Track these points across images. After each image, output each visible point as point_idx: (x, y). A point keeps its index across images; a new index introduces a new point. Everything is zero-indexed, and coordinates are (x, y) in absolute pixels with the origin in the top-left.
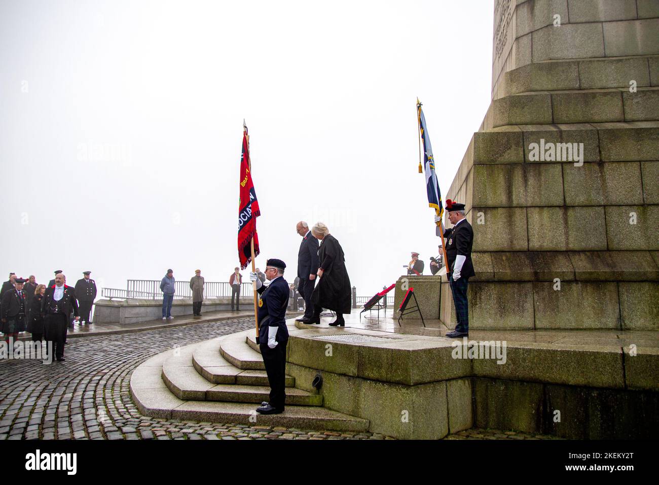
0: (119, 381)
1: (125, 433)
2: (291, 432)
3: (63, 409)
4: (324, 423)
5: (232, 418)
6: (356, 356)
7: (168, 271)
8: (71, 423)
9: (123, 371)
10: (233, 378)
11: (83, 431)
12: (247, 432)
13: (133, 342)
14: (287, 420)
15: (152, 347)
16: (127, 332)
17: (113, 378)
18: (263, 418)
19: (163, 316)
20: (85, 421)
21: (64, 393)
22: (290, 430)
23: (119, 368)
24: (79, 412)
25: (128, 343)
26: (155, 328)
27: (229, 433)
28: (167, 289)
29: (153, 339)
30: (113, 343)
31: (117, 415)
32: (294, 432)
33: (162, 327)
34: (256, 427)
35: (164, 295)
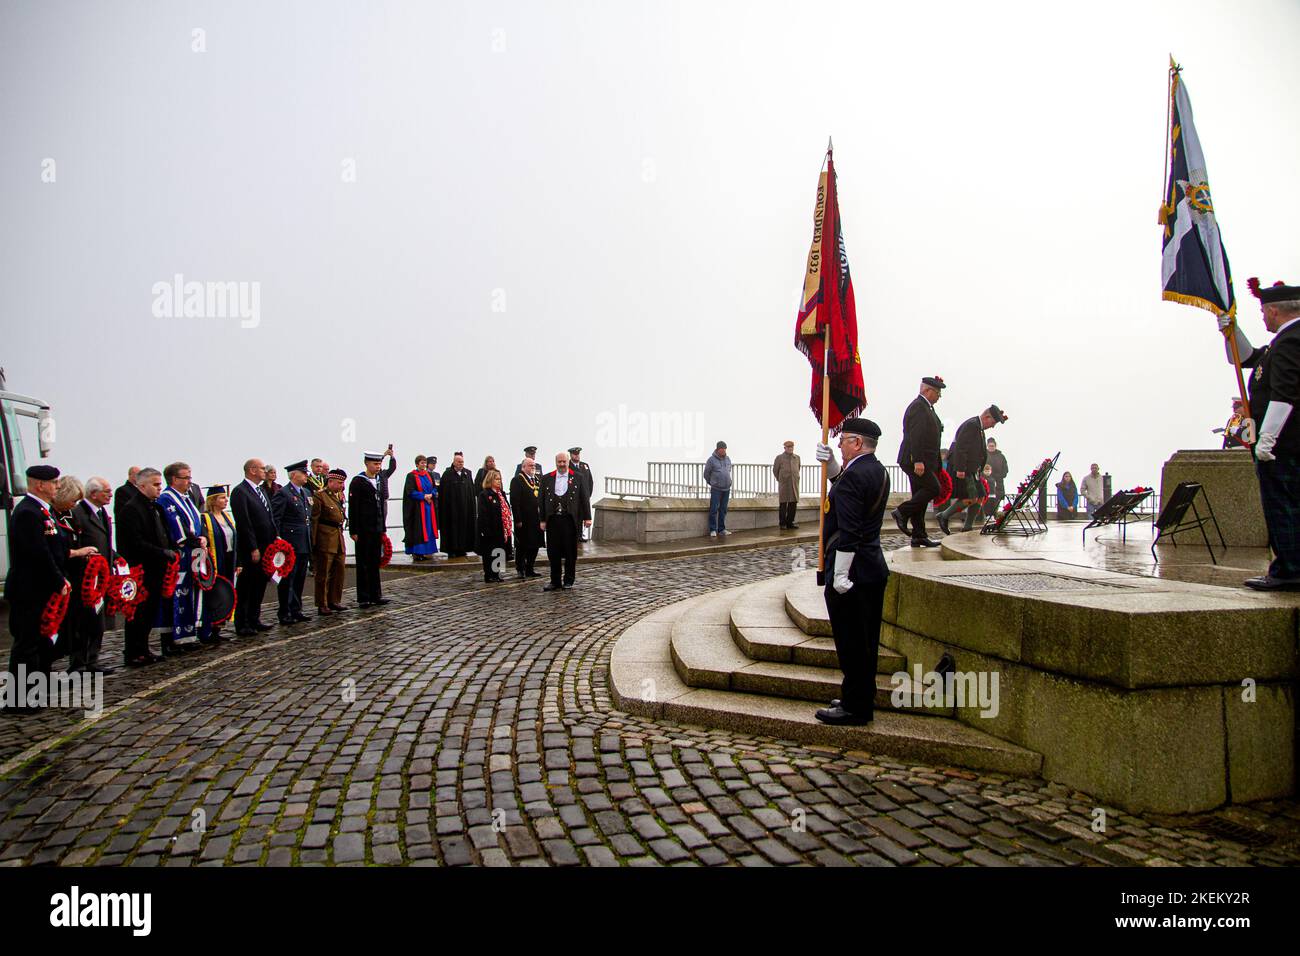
0: (598, 646)
1: (573, 737)
2: (876, 764)
3: (494, 685)
4: (946, 751)
5: (770, 726)
6: (1019, 619)
7: (718, 444)
8: (496, 711)
9: (613, 628)
10: (787, 650)
11: (509, 727)
12: (790, 755)
13: (650, 577)
14: (874, 739)
15: (681, 586)
16: (645, 557)
17: (591, 640)
18: (827, 732)
19: (712, 530)
20: (519, 710)
21: (504, 661)
22: (877, 758)
23: (607, 622)
24: (514, 694)
25: (641, 578)
26: (696, 552)
27: (757, 755)
28: (717, 478)
29: (688, 571)
30: (615, 577)
31: (574, 705)
32: (881, 764)
33: (708, 551)
34: (812, 748)
35: (713, 492)
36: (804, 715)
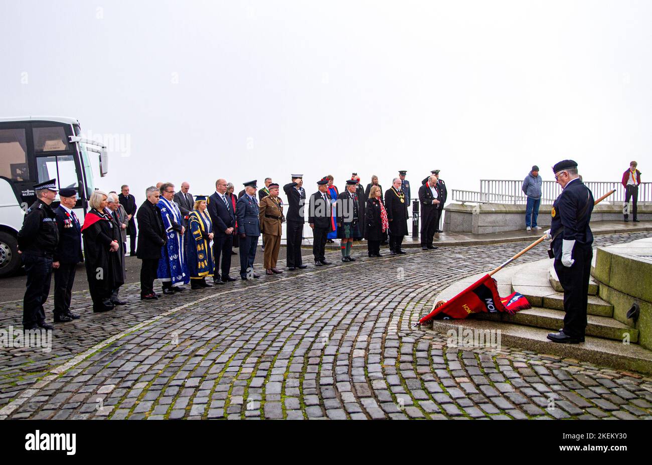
0: (430, 295)
1: (402, 343)
2: (579, 366)
3: (363, 315)
5: (520, 342)
7: (533, 167)
8: (361, 328)
9: (442, 286)
11: (367, 336)
12: (528, 358)
13: (476, 256)
14: (582, 352)
15: (494, 262)
16: (476, 243)
17: (426, 292)
18: (553, 346)
19: (527, 225)
20: (374, 328)
21: (371, 302)
22: (581, 363)
23: (439, 282)
24: (373, 320)
25: (470, 257)
26: (512, 241)
27: (508, 357)
28: (531, 191)
29: (503, 253)
30: (453, 256)
31: (407, 326)
32: (583, 366)
33: (520, 240)
34: (543, 355)
35: (528, 199)
36: (541, 337)
